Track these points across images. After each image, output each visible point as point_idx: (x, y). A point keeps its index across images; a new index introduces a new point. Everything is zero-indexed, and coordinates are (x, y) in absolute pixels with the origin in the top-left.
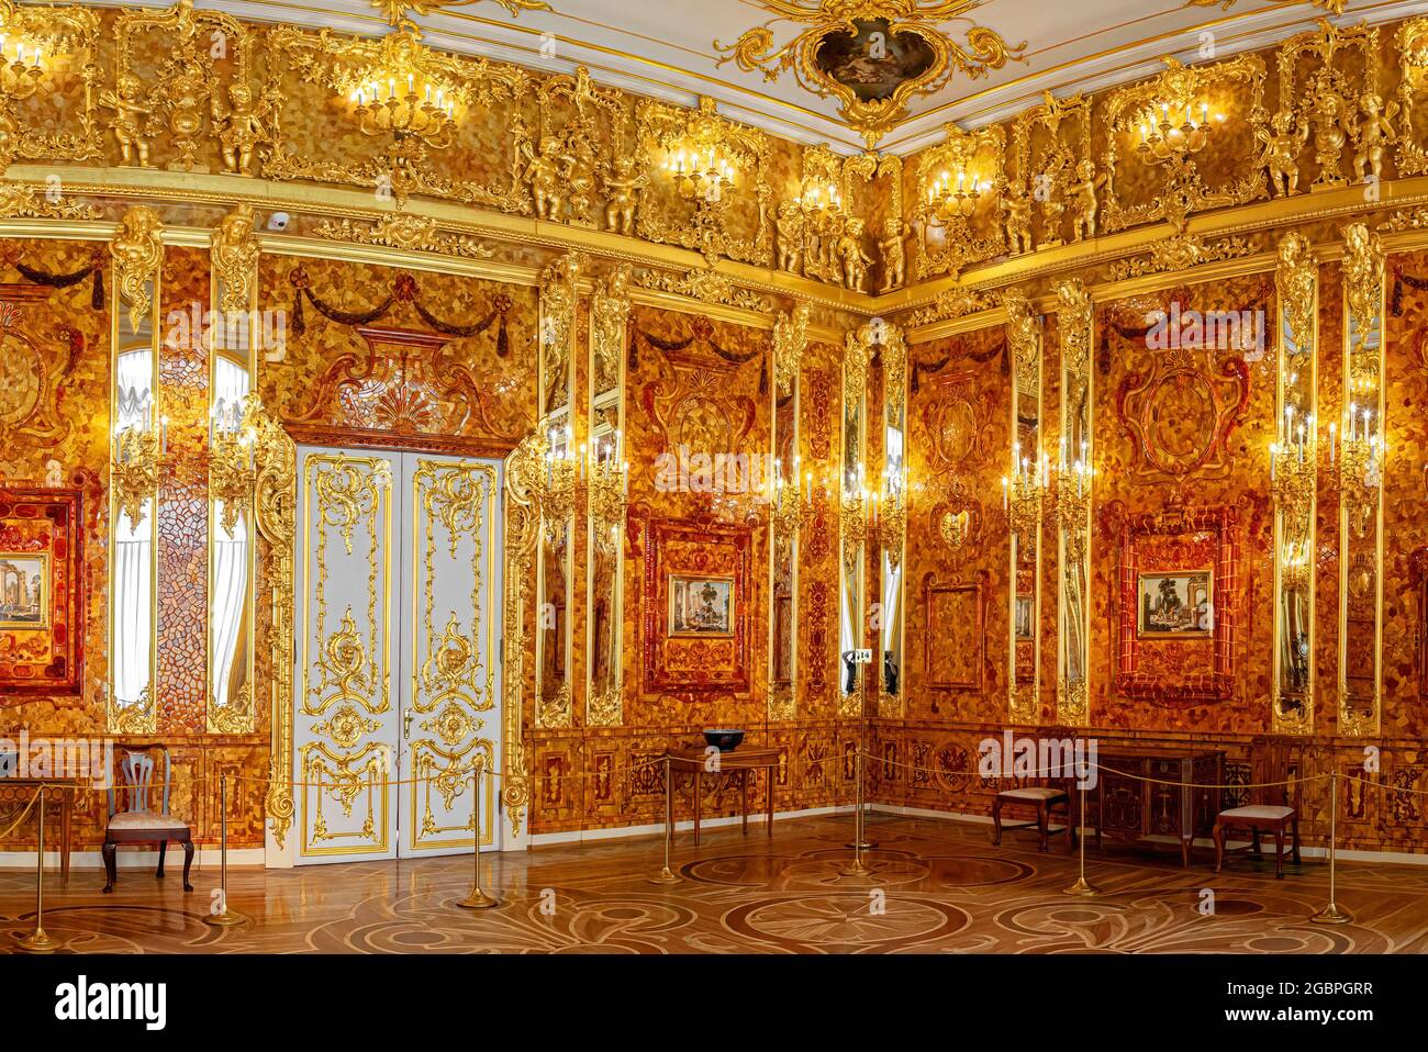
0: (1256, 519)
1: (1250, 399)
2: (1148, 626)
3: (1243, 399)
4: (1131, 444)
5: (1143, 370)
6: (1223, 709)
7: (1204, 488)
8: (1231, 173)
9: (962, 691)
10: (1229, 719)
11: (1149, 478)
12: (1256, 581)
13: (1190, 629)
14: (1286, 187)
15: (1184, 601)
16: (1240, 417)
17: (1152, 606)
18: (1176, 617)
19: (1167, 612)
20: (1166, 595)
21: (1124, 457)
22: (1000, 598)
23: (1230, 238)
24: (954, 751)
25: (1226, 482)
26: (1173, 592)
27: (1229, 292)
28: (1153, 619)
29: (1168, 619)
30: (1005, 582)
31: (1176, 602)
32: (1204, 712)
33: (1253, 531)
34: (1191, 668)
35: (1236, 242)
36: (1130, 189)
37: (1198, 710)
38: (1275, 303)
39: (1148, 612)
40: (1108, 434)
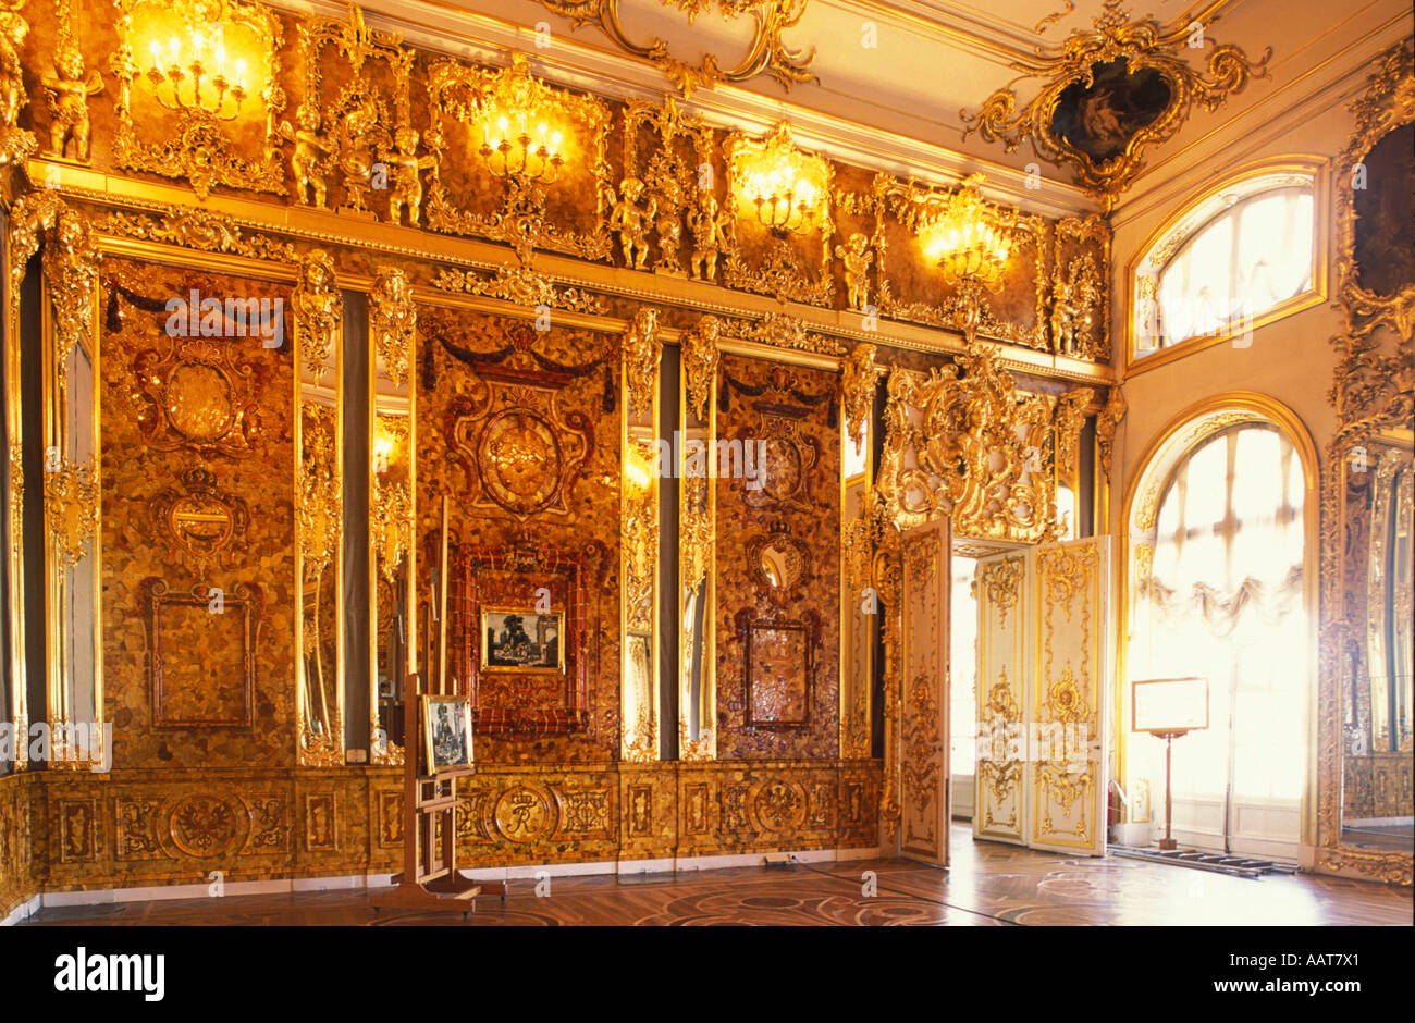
0: (603, 567)
1: (596, 455)
2: (492, 660)
3: (590, 453)
4: (463, 473)
5: (478, 398)
6: (571, 741)
7: (548, 532)
8: (573, 221)
9: (215, 730)
10: (577, 750)
11: (488, 512)
12: (603, 624)
13: (539, 665)
14: (634, 259)
15: (533, 638)
16: (586, 470)
17: (497, 639)
18: (524, 653)
19: (514, 647)
20: (513, 631)
21: (454, 483)
22: (280, 621)
23: (578, 291)
24: (204, 807)
25: (571, 530)
26: (520, 628)
27: (573, 345)
28: (498, 653)
29: (516, 655)
30: (286, 600)
31: (524, 638)
32: (551, 745)
33: (600, 578)
34: (541, 702)
35: (586, 297)
36: (460, 190)
37: (544, 742)
38: (620, 369)
39: (492, 647)
40: (434, 456)
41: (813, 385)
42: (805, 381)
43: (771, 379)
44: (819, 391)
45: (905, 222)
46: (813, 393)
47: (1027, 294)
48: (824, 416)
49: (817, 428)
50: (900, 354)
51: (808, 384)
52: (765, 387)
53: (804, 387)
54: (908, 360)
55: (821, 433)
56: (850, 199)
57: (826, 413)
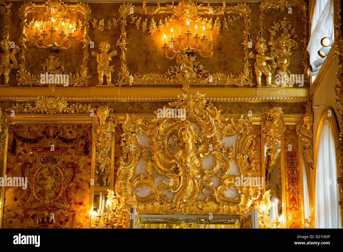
41: (74, 132)
42: (68, 130)
43: (44, 133)
44: (78, 135)
45: (141, 27)
46: (74, 137)
47: (237, 53)
48: (81, 149)
49: (76, 157)
50: (136, 105)
51: (70, 132)
52: (41, 138)
53: (68, 134)
54: (142, 108)
55: (78, 160)
56: (102, 22)
57: (83, 147)
